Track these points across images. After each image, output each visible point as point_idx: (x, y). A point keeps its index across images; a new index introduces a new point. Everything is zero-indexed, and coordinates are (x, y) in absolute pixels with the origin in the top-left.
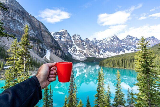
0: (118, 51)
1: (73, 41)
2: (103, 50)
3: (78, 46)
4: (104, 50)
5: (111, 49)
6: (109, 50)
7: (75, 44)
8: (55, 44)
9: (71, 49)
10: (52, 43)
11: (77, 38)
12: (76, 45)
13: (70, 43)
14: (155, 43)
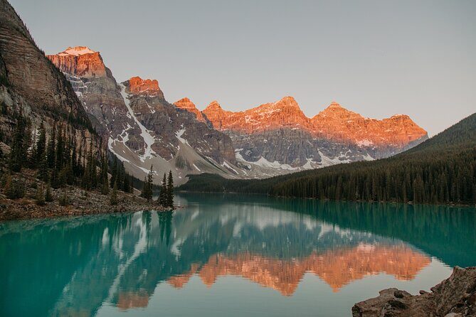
0: (297, 159)
1: (127, 102)
2: (245, 150)
3: (148, 127)
4: (247, 152)
5: (273, 148)
6: (267, 154)
7: (135, 118)
8: (68, 101)
9: (120, 139)
10: (56, 97)
11: (145, 93)
12: (143, 123)
13: (114, 111)
14: (410, 138)
